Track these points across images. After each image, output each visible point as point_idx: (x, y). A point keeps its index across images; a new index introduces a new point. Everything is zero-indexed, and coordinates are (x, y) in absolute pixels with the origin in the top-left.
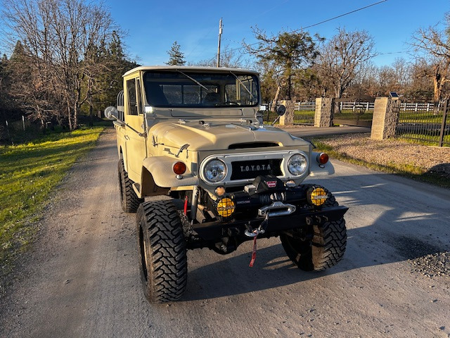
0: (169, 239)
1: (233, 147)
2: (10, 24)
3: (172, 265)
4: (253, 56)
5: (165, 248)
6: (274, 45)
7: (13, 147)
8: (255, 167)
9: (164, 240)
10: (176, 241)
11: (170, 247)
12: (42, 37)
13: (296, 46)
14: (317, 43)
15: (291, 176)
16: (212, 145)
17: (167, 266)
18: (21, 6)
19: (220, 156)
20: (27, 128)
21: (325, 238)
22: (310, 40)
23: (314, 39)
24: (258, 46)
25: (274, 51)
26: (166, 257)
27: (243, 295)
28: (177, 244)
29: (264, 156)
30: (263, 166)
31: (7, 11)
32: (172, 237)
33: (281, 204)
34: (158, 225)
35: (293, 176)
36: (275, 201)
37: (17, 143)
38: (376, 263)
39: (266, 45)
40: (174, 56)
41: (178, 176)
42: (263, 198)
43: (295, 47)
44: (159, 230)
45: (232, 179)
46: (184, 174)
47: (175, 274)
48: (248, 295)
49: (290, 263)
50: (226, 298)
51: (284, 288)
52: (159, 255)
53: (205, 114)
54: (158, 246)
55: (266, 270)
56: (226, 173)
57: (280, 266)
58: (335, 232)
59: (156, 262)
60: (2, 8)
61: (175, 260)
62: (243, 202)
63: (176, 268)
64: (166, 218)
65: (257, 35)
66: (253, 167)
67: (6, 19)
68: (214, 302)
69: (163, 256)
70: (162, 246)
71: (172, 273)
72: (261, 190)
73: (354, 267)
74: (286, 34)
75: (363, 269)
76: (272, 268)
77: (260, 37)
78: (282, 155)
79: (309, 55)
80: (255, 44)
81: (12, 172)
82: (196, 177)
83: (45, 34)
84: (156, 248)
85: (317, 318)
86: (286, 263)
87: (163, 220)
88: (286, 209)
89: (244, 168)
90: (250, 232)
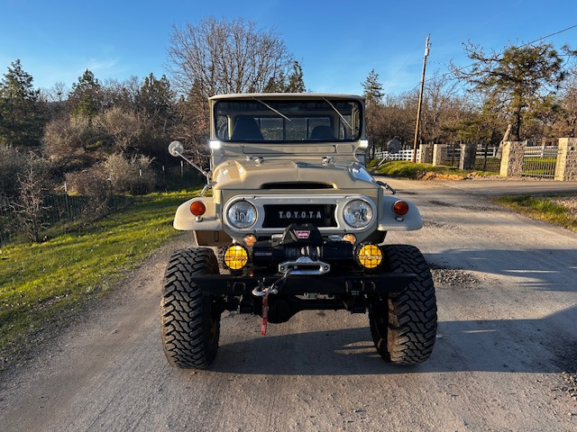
0: (185, 291)
1: (267, 187)
2: (178, 61)
3: (184, 321)
4: (463, 82)
5: (179, 301)
6: (495, 66)
7: (166, 194)
8: (300, 214)
9: (179, 292)
10: (193, 295)
11: (185, 301)
12: (208, 73)
13: (532, 64)
14: (565, 58)
15: (348, 228)
16: (240, 183)
17: (178, 321)
18: (189, 41)
19: (248, 197)
20: (185, 174)
21: (399, 317)
22: (553, 55)
23: (560, 53)
24: (471, 68)
25: (495, 74)
26: (178, 312)
27: (286, 377)
28: (193, 299)
29: (309, 200)
30: (311, 213)
31: (174, 47)
32: (189, 290)
33: (309, 261)
34: (177, 274)
35: (351, 229)
36: (306, 255)
37: (170, 190)
38: (505, 369)
39: (482, 67)
40: (369, 88)
41: (197, 219)
42: (291, 252)
43: (529, 67)
44: (177, 280)
45: (264, 226)
46: (202, 216)
47: (189, 334)
48: (292, 377)
49: (374, 350)
50: (263, 376)
51: (344, 378)
52: (171, 308)
53: (285, 151)
54: (171, 298)
55: (337, 353)
56: (255, 218)
57: (359, 351)
58: (415, 311)
59: (166, 315)
60: (170, 44)
61: (188, 316)
62: (263, 254)
63: (188, 326)
64: (189, 267)
65: (470, 53)
66: (296, 213)
67: (174, 55)
68: (246, 378)
69: (174, 310)
70: (175, 299)
71: (184, 332)
72: (288, 241)
73: (466, 369)
74: (513, 48)
75: (476, 373)
76: (347, 352)
77: (474, 56)
78: (335, 200)
79: (553, 76)
80: (467, 66)
81: (150, 219)
82: (219, 220)
83: (212, 69)
84: (168, 300)
85: (359, 421)
86: (370, 349)
87: (184, 269)
88: (317, 268)
89: (284, 214)
90: (259, 290)
